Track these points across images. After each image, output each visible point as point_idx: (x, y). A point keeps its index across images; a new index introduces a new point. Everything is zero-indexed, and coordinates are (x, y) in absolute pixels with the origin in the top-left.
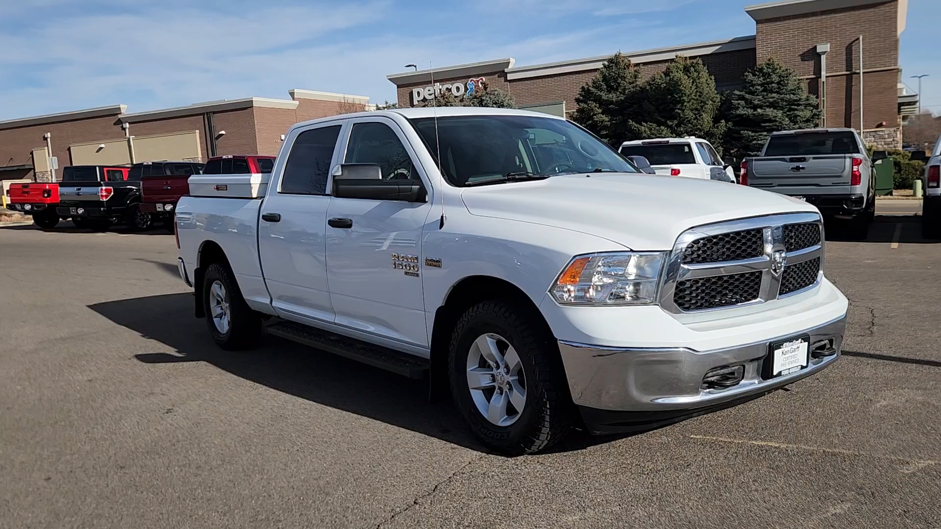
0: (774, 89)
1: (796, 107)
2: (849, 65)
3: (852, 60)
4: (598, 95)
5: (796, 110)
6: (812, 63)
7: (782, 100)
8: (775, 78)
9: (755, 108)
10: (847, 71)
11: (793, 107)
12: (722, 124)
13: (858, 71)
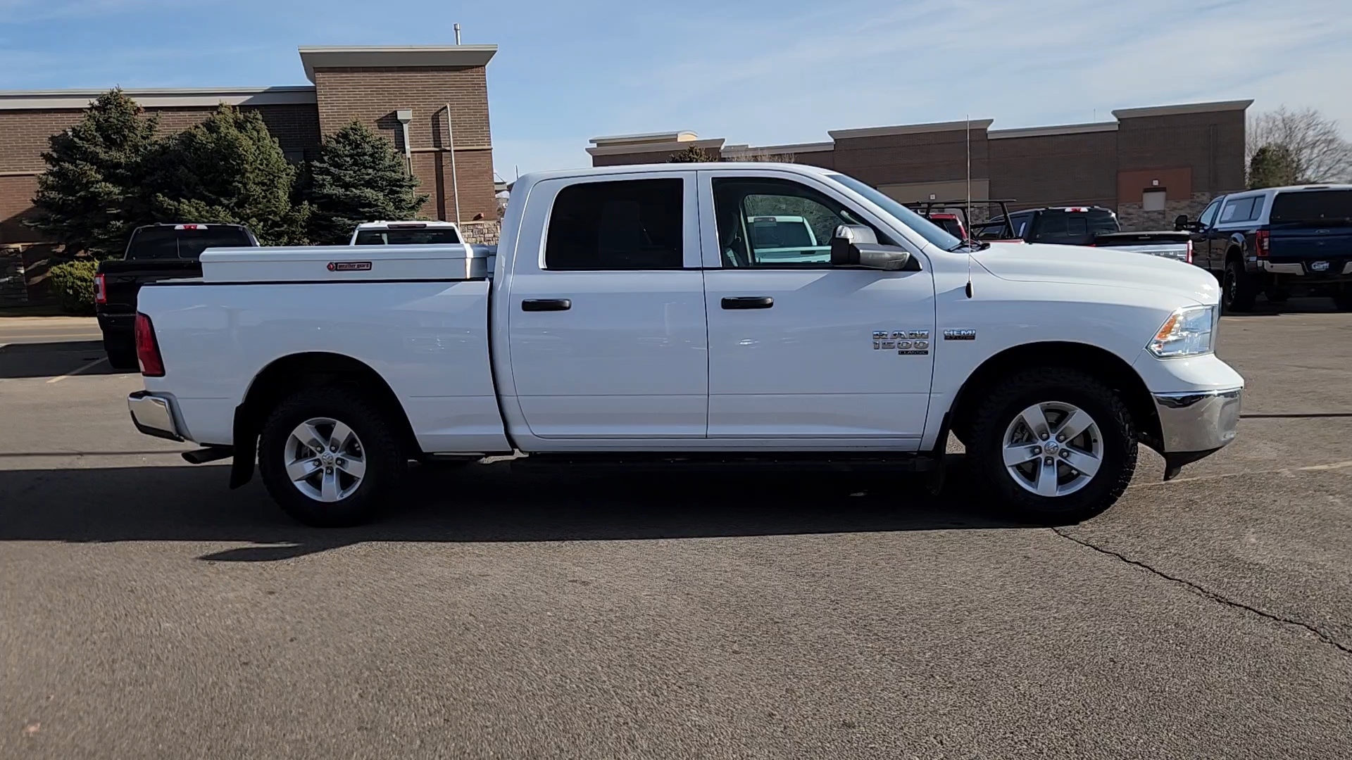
0: (368, 163)
1: (398, 189)
2: (437, 142)
3: (440, 133)
4: (91, 152)
5: (398, 192)
6: (392, 132)
7: (382, 178)
8: (368, 149)
9: (346, 186)
10: (435, 147)
11: (394, 188)
12: (305, 207)
13: (448, 148)
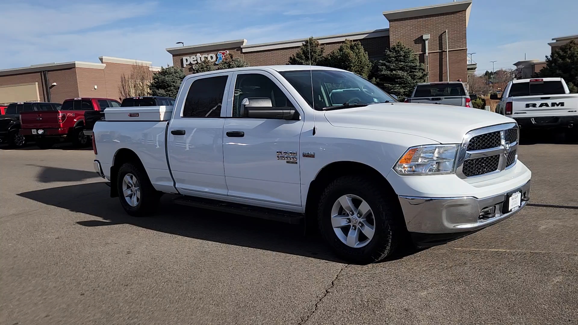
0: (402, 60)
1: (414, 70)
2: (441, 47)
3: (442, 43)
5: (414, 72)
6: (420, 45)
7: (407, 66)
8: (402, 53)
9: (391, 70)
10: (439, 50)
11: (412, 70)
12: (373, 80)
13: (446, 50)
